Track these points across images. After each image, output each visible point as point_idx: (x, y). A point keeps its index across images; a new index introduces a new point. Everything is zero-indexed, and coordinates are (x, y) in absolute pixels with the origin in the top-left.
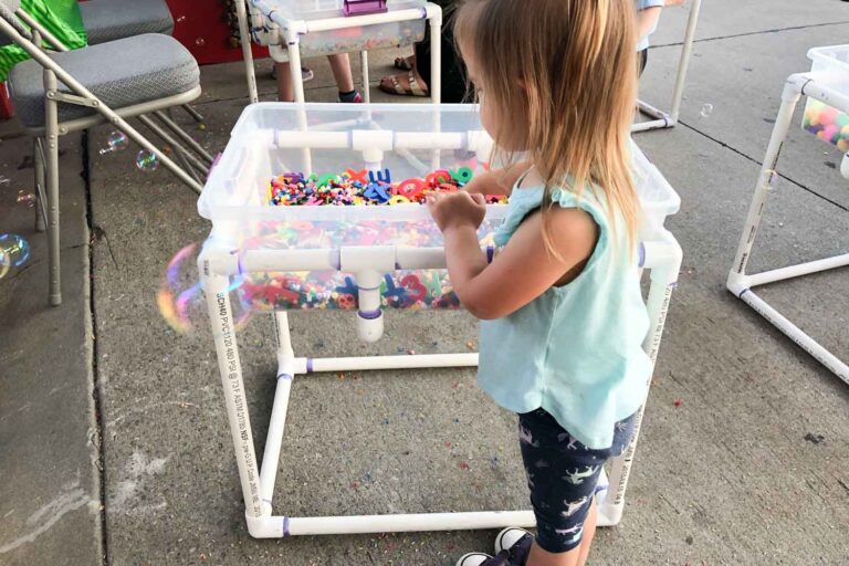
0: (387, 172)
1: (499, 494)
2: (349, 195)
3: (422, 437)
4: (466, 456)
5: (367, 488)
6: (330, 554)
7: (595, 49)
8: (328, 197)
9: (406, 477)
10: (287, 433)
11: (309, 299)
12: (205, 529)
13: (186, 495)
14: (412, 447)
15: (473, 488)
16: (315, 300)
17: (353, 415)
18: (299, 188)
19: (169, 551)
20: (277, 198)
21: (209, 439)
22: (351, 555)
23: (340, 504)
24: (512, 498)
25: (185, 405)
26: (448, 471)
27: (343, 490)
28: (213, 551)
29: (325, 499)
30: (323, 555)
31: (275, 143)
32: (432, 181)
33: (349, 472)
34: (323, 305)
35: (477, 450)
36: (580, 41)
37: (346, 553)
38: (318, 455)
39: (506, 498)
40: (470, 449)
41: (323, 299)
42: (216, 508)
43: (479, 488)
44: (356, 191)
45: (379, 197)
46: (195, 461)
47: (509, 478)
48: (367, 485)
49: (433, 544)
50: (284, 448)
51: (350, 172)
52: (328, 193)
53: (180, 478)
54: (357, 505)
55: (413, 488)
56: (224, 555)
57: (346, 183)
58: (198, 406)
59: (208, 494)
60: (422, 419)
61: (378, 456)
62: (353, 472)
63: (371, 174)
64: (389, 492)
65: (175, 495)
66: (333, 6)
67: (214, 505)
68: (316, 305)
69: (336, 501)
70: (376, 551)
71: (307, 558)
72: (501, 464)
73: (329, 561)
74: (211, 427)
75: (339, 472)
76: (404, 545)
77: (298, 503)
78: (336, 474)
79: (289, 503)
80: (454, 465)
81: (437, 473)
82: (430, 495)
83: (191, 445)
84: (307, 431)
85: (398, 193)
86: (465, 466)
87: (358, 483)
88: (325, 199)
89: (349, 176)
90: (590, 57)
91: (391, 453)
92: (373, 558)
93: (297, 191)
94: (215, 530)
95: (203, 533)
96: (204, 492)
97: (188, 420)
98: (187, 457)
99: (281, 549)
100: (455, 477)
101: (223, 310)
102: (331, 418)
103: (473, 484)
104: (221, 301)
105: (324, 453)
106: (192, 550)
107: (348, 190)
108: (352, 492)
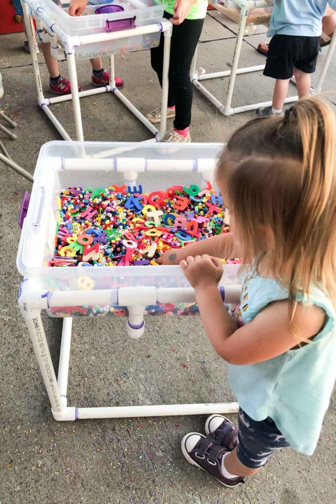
0: (140, 187)
1: (206, 387)
2: (114, 206)
3: (157, 344)
4: (185, 359)
5: (125, 382)
6: (104, 430)
7: (319, 210)
8: (101, 209)
9: (149, 375)
10: (73, 340)
11: (95, 311)
12: (26, 412)
13: (12, 387)
14: (151, 352)
15: (190, 383)
16: (98, 312)
17: (113, 327)
18: (80, 199)
19: (4, 428)
20: (65, 208)
21: (24, 345)
22: (117, 431)
23: (108, 394)
24: (214, 390)
25: (6, 318)
26: (175, 370)
27: (110, 384)
28: (32, 428)
29: (99, 390)
30: (100, 431)
31: (63, 167)
32: (171, 192)
33: (113, 370)
34: (104, 315)
35: (192, 355)
36: (309, 204)
37: (114, 430)
38: (93, 358)
39: (211, 390)
40: (188, 354)
41: (104, 312)
42: (32, 397)
43: (194, 383)
44: (119, 202)
45: (135, 207)
46: (16, 362)
47: (212, 375)
48: (124, 380)
49: (167, 424)
50: (72, 352)
51: (114, 186)
52: (100, 204)
53: (7, 374)
54: (119, 394)
55: (153, 383)
56: (38, 431)
57: (112, 196)
58: (15, 320)
59: (26, 386)
60: (157, 331)
61: (130, 359)
62: (116, 370)
63: (129, 188)
64: (138, 386)
65: (5, 386)
66: (99, 25)
67: (30, 394)
68: (99, 315)
69: (106, 391)
70: (132, 428)
71: (90, 433)
72: (207, 365)
73: (104, 435)
74: (24, 336)
75: (107, 370)
76: (149, 424)
77: (82, 393)
78: (105, 372)
79: (77, 393)
80: (178, 366)
81: (168, 371)
82: (164, 388)
83: (13, 349)
84: (86, 339)
85: (148, 203)
86: (185, 366)
87: (119, 378)
88: (98, 210)
89: (114, 189)
90: (316, 214)
91: (139, 356)
92: (130, 433)
93: (78, 201)
94: (32, 413)
95: (25, 415)
96: (24, 385)
97: (9, 330)
98: (10, 359)
99: (74, 427)
100: (179, 374)
101: (37, 325)
102: (100, 329)
103: (190, 380)
104: (36, 322)
105: (97, 357)
106: (19, 428)
107: (114, 202)
108: (115, 385)
